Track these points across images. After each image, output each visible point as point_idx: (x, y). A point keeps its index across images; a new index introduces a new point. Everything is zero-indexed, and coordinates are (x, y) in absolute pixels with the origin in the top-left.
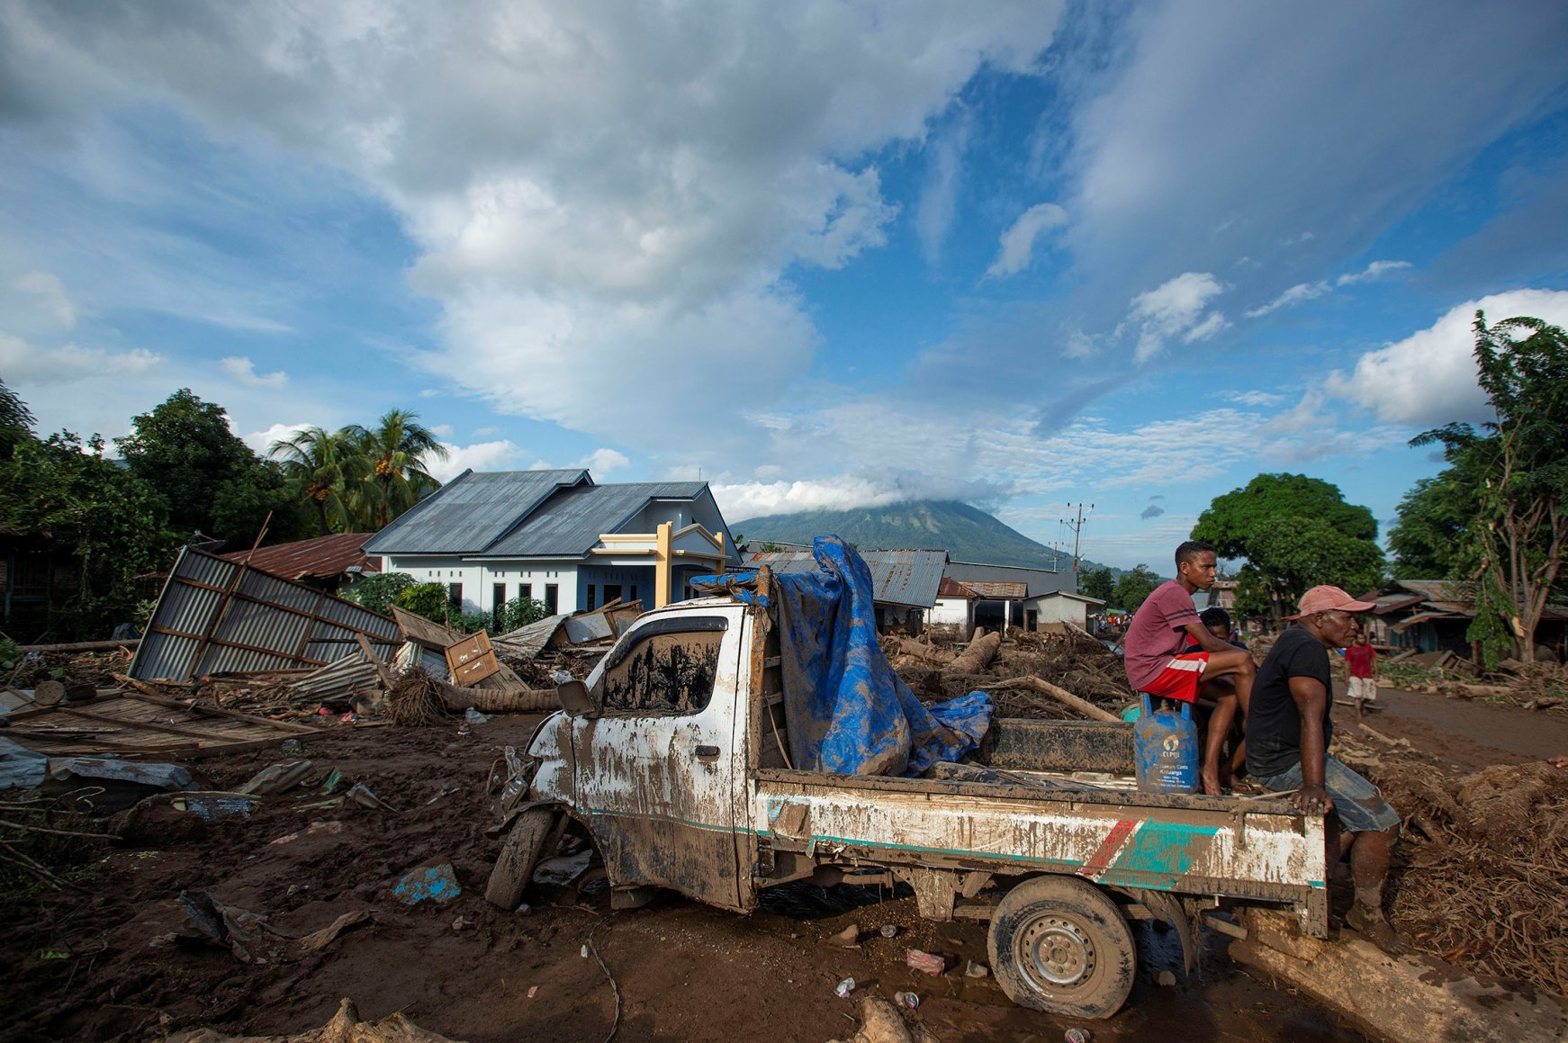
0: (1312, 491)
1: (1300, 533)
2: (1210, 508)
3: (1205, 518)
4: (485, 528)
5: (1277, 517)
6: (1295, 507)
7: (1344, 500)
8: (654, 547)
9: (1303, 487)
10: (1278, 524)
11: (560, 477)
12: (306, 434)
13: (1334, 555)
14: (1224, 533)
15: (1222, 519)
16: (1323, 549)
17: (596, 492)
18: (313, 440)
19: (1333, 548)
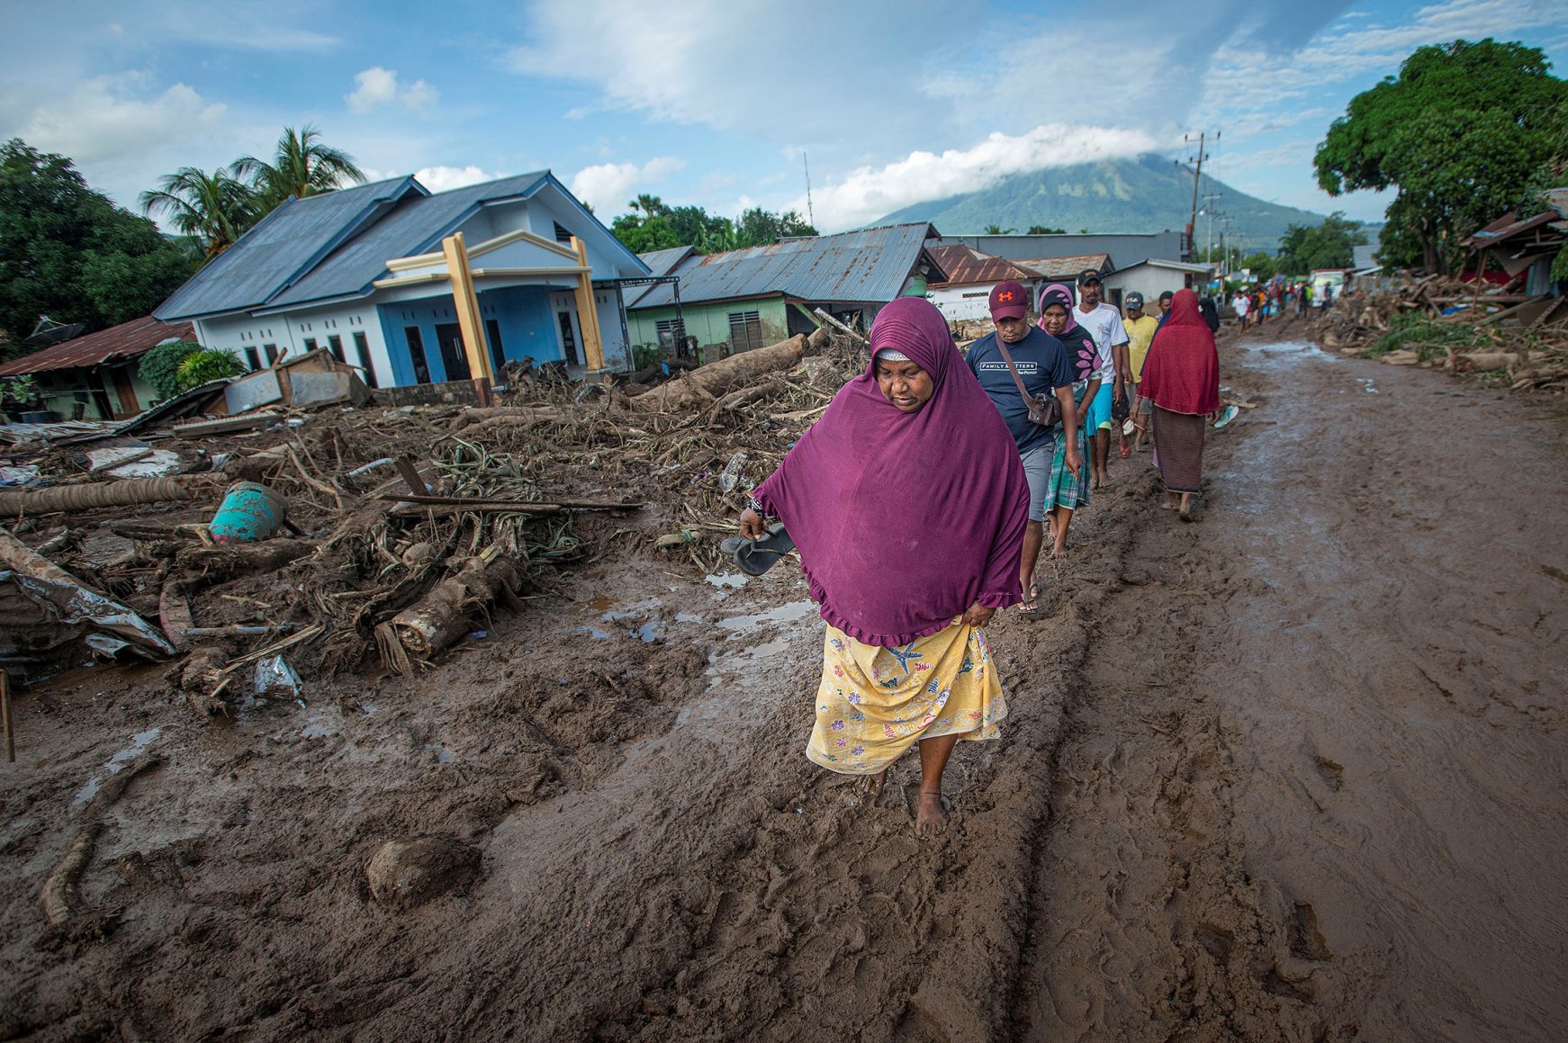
0: (1496, 65)
1: (1457, 136)
2: (1344, 114)
3: (1337, 129)
4: (279, 271)
5: (1430, 113)
6: (1464, 95)
7: (1550, 72)
8: (442, 270)
9: (1484, 60)
10: (1427, 126)
11: (379, 191)
12: (182, 178)
13: (1503, 163)
14: (1359, 151)
15: (1356, 130)
16: (1485, 156)
17: (426, 204)
18: (193, 185)
19: (1501, 154)
